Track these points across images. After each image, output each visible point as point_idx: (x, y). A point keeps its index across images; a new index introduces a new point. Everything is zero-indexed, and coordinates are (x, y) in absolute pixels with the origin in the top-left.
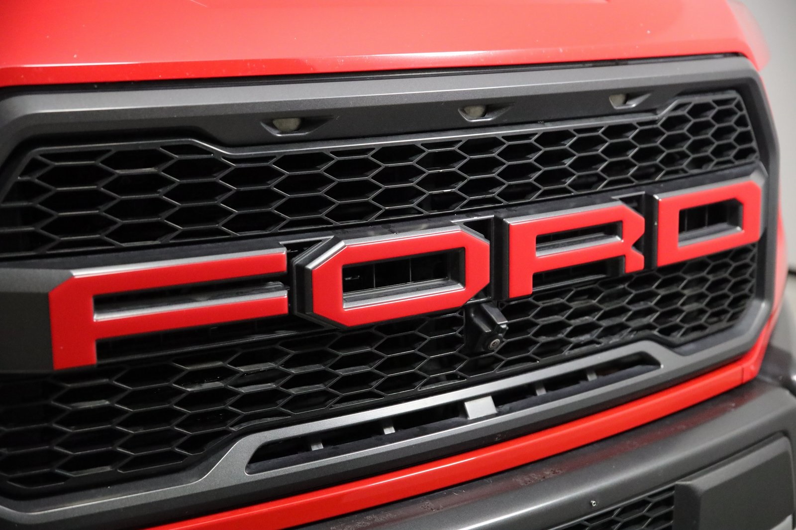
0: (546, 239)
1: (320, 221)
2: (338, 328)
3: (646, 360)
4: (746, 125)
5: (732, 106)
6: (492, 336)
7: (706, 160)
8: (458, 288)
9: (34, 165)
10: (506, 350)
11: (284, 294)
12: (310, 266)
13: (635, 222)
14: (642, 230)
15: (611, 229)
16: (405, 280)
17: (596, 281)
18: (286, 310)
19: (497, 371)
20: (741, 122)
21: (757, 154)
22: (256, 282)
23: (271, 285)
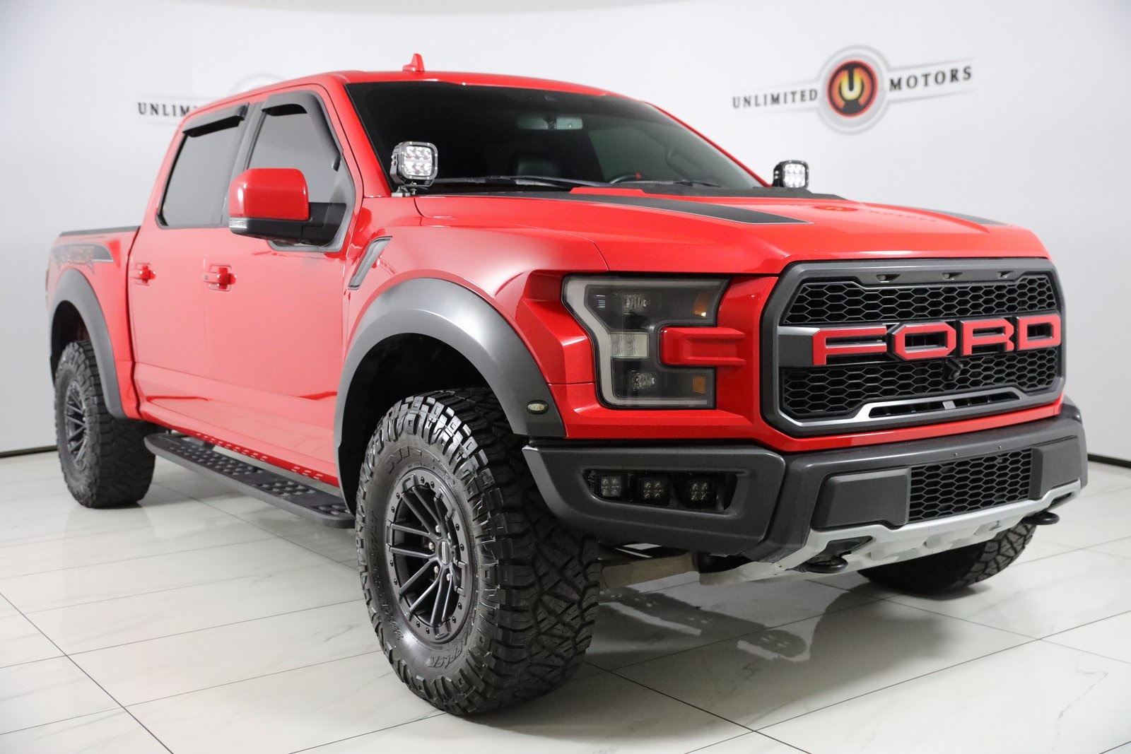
0: (976, 332)
1: (894, 317)
2: (902, 361)
3: (1014, 397)
4: (1050, 291)
5: (1044, 281)
6: (956, 371)
7: (1034, 306)
8: (944, 348)
9: (805, 290)
10: (960, 381)
11: (885, 344)
12: (893, 333)
13: (1010, 329)
14: (1013, 332)
15: (999, 330)
16: (923, 344)
17: (992, 355)
18: (886, 350)
19: (954, 390)
20: (1049, 289)
21: (1056, 305)
22: (872, 339)
23: (878, 341)
